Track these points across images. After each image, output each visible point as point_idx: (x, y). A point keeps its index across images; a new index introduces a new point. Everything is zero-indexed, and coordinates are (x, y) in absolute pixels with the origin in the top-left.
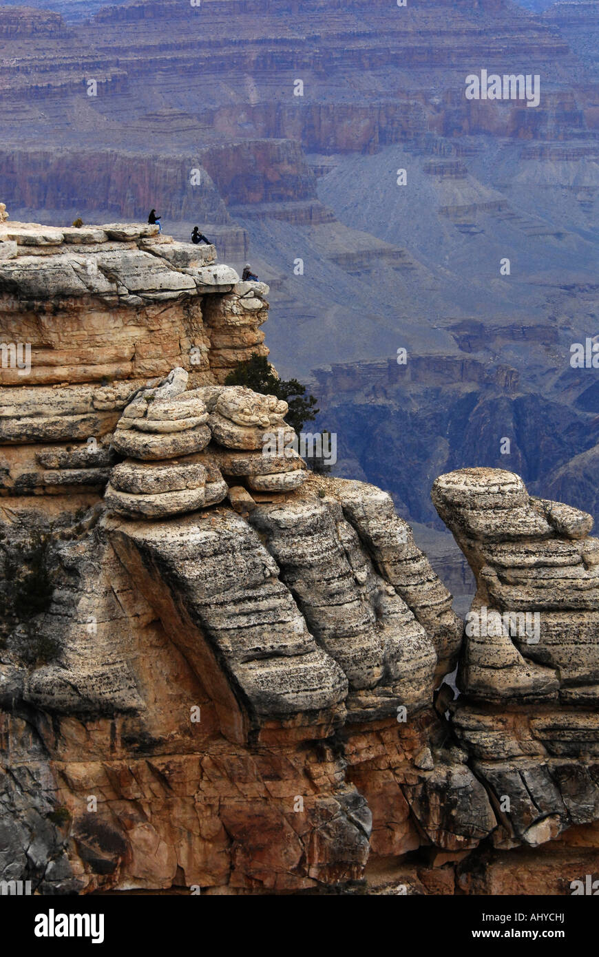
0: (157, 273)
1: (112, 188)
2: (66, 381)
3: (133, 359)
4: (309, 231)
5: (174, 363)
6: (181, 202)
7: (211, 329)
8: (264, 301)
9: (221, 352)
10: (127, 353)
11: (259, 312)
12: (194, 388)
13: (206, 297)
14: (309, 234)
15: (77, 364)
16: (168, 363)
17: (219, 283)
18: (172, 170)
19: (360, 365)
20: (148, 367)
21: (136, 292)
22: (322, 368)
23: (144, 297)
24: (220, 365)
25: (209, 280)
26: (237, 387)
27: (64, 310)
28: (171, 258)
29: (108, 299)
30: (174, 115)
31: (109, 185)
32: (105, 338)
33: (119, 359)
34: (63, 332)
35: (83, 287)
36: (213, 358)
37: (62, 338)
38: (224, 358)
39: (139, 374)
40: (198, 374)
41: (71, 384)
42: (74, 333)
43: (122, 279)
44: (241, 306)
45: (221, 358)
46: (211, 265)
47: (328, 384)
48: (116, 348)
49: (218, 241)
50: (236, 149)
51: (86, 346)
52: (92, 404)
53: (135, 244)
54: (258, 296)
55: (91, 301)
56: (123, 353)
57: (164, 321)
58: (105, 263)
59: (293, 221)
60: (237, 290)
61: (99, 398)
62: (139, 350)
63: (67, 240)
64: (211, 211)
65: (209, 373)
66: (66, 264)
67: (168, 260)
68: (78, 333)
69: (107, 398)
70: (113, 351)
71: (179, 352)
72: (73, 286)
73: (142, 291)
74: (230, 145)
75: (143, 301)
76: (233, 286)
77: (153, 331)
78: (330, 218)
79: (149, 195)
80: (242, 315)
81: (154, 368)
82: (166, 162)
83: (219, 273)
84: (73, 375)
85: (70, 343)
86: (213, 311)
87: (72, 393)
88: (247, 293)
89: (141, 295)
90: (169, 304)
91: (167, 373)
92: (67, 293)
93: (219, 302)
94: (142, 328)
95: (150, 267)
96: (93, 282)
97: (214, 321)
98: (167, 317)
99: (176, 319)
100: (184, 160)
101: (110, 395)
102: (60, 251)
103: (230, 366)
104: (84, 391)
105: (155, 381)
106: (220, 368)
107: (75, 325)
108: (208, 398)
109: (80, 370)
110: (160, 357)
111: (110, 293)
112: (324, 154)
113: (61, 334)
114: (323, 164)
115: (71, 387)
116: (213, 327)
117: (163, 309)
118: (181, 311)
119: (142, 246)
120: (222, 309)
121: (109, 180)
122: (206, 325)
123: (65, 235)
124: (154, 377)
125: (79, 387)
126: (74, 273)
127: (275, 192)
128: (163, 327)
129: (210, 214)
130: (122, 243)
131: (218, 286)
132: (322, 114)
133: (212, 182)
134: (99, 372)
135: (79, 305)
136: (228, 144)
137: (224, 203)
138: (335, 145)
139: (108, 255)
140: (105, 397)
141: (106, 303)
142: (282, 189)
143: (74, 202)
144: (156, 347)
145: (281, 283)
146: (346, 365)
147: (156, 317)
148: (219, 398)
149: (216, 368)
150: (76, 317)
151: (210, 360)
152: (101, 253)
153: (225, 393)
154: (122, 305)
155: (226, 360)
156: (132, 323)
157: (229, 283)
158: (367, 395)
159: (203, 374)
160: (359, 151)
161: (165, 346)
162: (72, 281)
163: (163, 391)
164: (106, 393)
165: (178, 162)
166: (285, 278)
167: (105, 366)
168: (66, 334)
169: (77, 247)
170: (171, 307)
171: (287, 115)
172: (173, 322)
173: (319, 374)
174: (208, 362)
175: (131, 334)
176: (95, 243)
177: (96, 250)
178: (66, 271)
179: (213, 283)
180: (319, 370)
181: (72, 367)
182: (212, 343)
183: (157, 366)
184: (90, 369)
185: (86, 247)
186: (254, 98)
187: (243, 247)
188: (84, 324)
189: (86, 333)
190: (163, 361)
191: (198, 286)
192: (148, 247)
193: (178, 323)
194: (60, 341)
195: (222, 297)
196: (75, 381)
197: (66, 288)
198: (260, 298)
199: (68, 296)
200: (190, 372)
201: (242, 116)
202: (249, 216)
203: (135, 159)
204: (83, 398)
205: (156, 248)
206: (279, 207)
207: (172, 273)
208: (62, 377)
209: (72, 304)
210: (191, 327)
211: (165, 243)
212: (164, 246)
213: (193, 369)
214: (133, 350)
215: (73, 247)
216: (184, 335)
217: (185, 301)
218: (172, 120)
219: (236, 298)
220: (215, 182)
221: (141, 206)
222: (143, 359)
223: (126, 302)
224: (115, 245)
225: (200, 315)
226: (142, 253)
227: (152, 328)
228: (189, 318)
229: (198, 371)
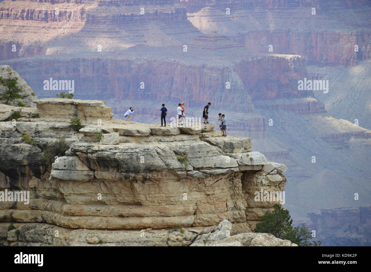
0: (212, 156)
1: (174, 86)
2: (150, 227)
3: (195, 214)
4: (308, 118)
5: (223, 217)
6: (221, 97)
7: (247, 195)
8: (284, 176)
9: (254, 210)
10: (191, 209)
11: (279, 184)
12: (236, 234)
13: (244, 172)
14: (308, 121)
15: (158, 216)
16: (218, 217)
17: (254, 164)
18: (215, 75)
19: (340, 211)
20: (205, 219)
21: (198, 169)
22: (314, 212)
23: (204, 172)
24: (253, 219)
25: (247, 162)
26: (264, 234)
27: (150, 180)
28: (222, 146)
29: (179, 173)
30: (218, 37)
31: (172, 84)
32: (177, 199)
33: (186, 214)
34: (149, 194)
35: (163, 164)
36: (248, 214)
37: (148, 198)
38: (256, 214)
39: (199, 223)
40: (238, 224)
41: (153, 229)
42: (156, 195)
43: (189, 159)
44: (268, 179)
45: (254, 214)
46: (248, 151)
47: (318, 223)
48: (184, 206)
49: (246, 124)
50: (259, 61)
51: (164, 204)
52: (167, 243)
53: (198, 137)
54: (279, 173)
55: (168, 174)
56: (189, 209)
57: (216, 188)
58: (178, 149)
59: (297, 112)
60: (266, 169)
61: (172, 239)
62: (200, 207)
63: (153, 133)
64: (241, 103)
65: (245, 224)
66: (152, 149)
67: (220, 148)
68: (159, 195)
69: (177, 239)
70: (182, 208)
71: (226, 209)
72: (156, 164)
73: (202, 168)
74: (255, 59)
75: (203, 175)
76: (263, 166)
77: (209, 195)
78: (322, 110)
79: (199, 92)
80: (268, 186)
81: (209, 220)
82: (212, 69)
83: (253, 157)
84: (155, 223)
85: (153, 202)
86: (249, 182)
87: (154, 235)
88: (272, 171)
89: (201, 170)
90: (220, 178)
91: (218, 224)
92: (152, 169)
93: (254, 176)
94: (202, 193)
95: (208, 152)
96: (169, 161)
97: (249, 189)
98: (218, 186)
99: (225, 187)
100: (224, 69)
101: (179, 237)
102: (148, 140)
103: (260, 219)
104: (162, 234)
105: (210, 228)
106: (253, 220)
107: (157, 190)
108: (245, 241)
109: (160, 220)
110: (213, 213)
111: (181, 169)
112: (319, 66)
113: (147, 196)
114: (319, 72)
115: (153, 231)
116: (249, 193)
117: (216, 180)
118: (228, 182)
119: (202, 138)
120: (255, 181)
121: (173, 81)
122: (244, 192)
123: (151, 129)
124: (209, 226)
125: (159, 231)
126: (157, 155)
127: (285, 91)
128: (216, 192)
129: (241, 105)
130: (190, 136)
131: (253, 166)
132: (318, 39)
133: (242, 84)
134: (173, 222)
135: (160, 177)
136: (254, 58)
137: (250, 98)
138: (327, 60)
139: (180, 144)
140: (176, 238)
141: (177, 175)
142: (290, 89)
143: (148, 95)
144: (210, 206)
145: (288, 154)
146: (331, 210)
147: (211, 186)
148: (252, 241)
149: (251, 220)
150: (158, 184)
151: (247, 215)
152: (176, 142)
153: (256, 238)
154: (189, 177)
155: (257, 215)
156: (195, 189)
157: (260, 164)
158: (345, 231)
159: (241, 224)
160: (343, 64)
161: (216, 205)
162: (156, 161)
163: (215, 235)
164: (177, 235)
165: (219, 70)
166: (291, 150)
167: (176, 218)
168: (150, 196)
169: (159, 138)
170: (221, 179)
171: (294, 38)
172: (222, 189)
173: (313, 216)
174: (245, 216)
175: (194, 197)
176: (172, 135)
177: (172, 140)
178: (152, 153)
179: (250, 164)
180: (313, 213)
181: (154, 217)
182: (248, 204)
183: (211, 218)
184: (166, 219)
185: (165, 138)
186: (272, 27)
187: (262, 128)
188: (163, 189)
189: (164, 195)
190: (215, 215)
191: (239, 166)
192: (207, 139)
193: (226, 190)
194: (147, 200)
195: (255, 173)
196: (156, 227)
197: (152, 165)
198: (281, 174)
199: (152, 171)
200: (233, 223)
201: (264, 39)
202: (267, 107)
203: (190, 67)
204: (161, 239)
205: (212, 139)
206: (287, 102)
207: (222, 156)
208: (148, 224)
209: (155, 176)
210: (234, 193)
211: (218, 136)
212: (217, 138)
213: (235, 221)
214: (196, 207)
215: (157, 137)
216: (229, 198)
217: (231, 175)
218: (216, 41)
219: (265, 174)
220: (244, 83)
221: (194, 99)
222: (202, 213)
223: (192, 176)
224: (185, 137)
225: (241, 185)
226: (203, 143)
227: (208, 193)
228: (233, 187)
229: (238, 222)
